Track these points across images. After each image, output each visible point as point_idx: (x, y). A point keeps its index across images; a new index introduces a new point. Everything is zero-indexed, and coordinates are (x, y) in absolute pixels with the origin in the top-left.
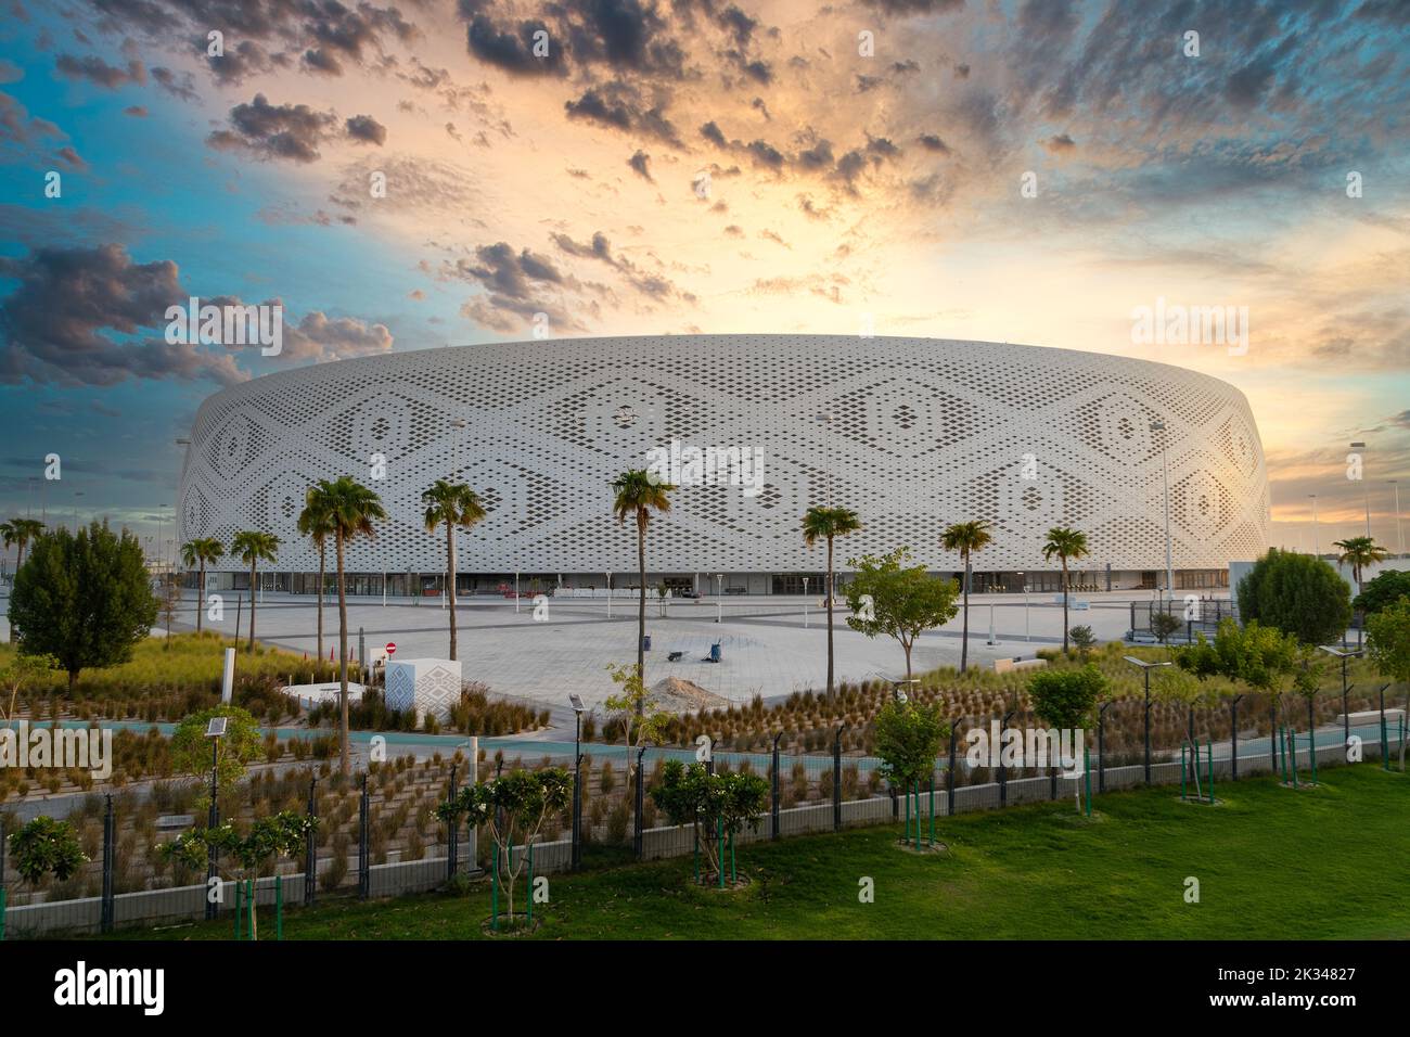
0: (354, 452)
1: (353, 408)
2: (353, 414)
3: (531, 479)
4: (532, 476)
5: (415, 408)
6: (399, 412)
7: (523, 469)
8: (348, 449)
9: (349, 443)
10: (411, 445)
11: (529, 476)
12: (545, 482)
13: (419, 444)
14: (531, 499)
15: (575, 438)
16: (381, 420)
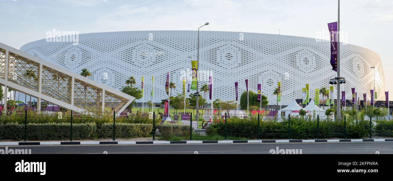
0: (65, 65)
1: (65, 51)
2: (65, 53)
3: (116, 74)
4: (116, 73)
5: (83, 52)
6: (79, 53)
7: (114, 71)
8: (64, 64)
9: (64, 62)
10: (82, 63)
11: (115, 73)
12: (120, 75)
13: (84, 63)
14: (116, 80)
15: (129, 61)
16: (73, 55)
